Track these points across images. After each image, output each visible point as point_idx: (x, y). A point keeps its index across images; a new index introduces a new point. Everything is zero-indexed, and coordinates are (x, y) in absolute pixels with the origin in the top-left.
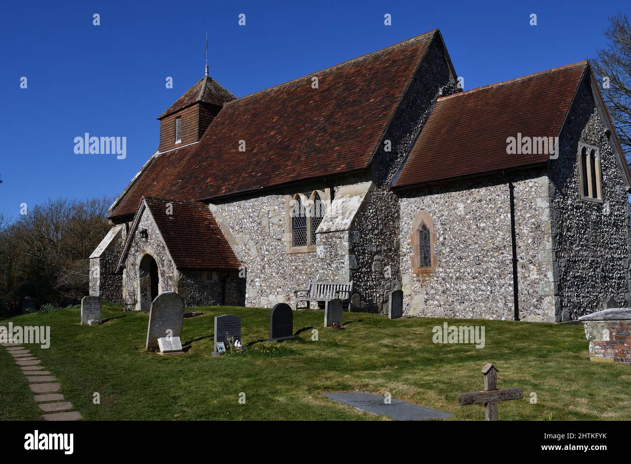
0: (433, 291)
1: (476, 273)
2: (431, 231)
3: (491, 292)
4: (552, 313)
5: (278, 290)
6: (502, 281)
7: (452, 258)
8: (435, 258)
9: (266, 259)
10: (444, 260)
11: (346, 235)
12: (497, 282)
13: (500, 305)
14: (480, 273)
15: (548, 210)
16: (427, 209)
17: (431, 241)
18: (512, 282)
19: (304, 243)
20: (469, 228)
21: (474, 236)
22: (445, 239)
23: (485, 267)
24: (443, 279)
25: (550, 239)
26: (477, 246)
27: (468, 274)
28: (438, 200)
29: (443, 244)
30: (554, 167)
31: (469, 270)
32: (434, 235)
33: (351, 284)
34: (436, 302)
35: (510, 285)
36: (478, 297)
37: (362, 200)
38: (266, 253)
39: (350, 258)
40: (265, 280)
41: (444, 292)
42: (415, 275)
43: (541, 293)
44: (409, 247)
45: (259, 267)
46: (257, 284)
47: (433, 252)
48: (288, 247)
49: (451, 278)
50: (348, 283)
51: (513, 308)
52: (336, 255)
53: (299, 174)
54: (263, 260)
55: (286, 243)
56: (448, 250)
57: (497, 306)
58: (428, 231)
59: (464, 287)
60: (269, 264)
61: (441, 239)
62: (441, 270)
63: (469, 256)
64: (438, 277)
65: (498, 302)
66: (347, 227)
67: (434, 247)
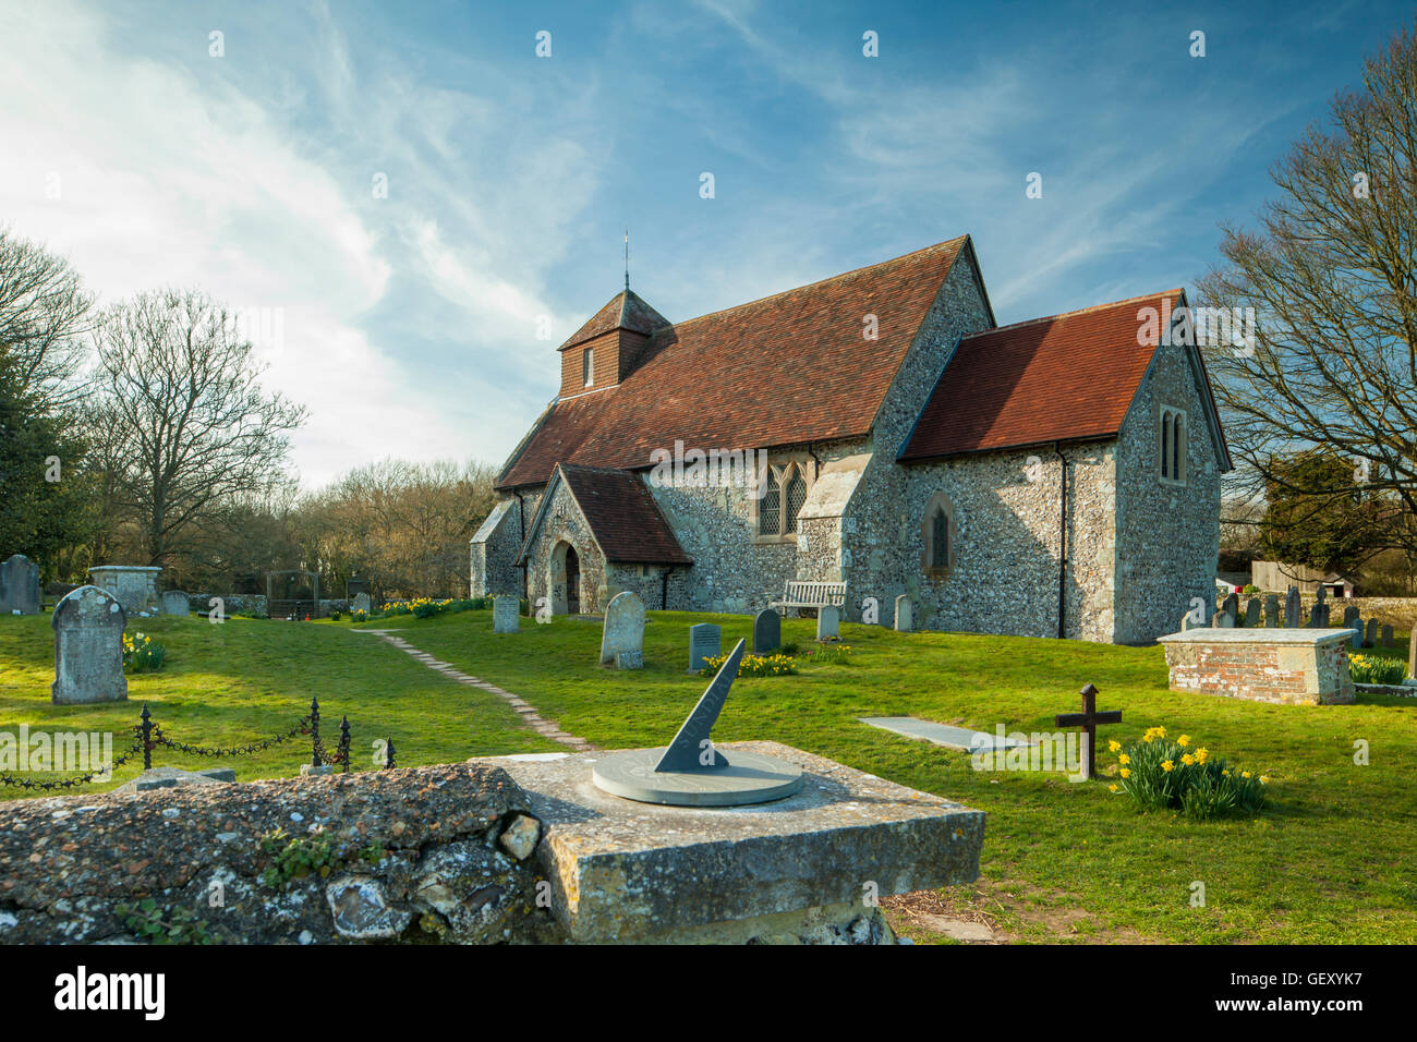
0: (949, 599)
1: (1008, 576)
2: (951, 519)
3: (1029, 602)
4: (1110, 630)
5: (738, 591)
6: (1044, 588)
7: (977, 555)
8: (953, 555)
9: (721, 551)
10: (965, 559)
11: (839, 523)
12: (1037, 588)
13: (1040, 618)
14: (1014, 577)
15: (1114, 496)
16: (947, 491)
17: (949, 532)
18: (1058, 589)
19: (775, 531)
20: (1003, 518)
21: (1009, 527)
22: (968, 530)
23: (1021, 569)
24: (964, 583)
25: (1114, 536)
26: (1012, 541)
27: (999, 577)
28: (961, 479)
29: (965, 537)
30: (1126, 439)
31: (999, 572)
32: (954, 525)
33: (845, 584)
34: (952, 613)
35: (1055, 593)
36: (1010, 607)
37: (861, 475)
38: (723, 542)
39: (844, 552)
40: (720, 578)
41: (963, 600)
42: (925, 577)
43: (1097, 605)
44: (918, 539)
45: (712, 561)
46: (709, 583)
47: (952, 548)
48: (753, 536)
49: (975, 581)
50: (841, 584)
51: (1057, 623)
52: (826, 550)
53: (772, 438)
54: (717, 551)
55: (750, 530)
56: (972, 544)
57: (1035, 620)
58: (947, 519)
59: (992, 594)
60: (726, 557)
61: (963, 531)
62: (961, 570)
63: (1000, 554)
64: (956, 580)
65: (1037, 614)
66: (841, 512)
67: (953, 539)
